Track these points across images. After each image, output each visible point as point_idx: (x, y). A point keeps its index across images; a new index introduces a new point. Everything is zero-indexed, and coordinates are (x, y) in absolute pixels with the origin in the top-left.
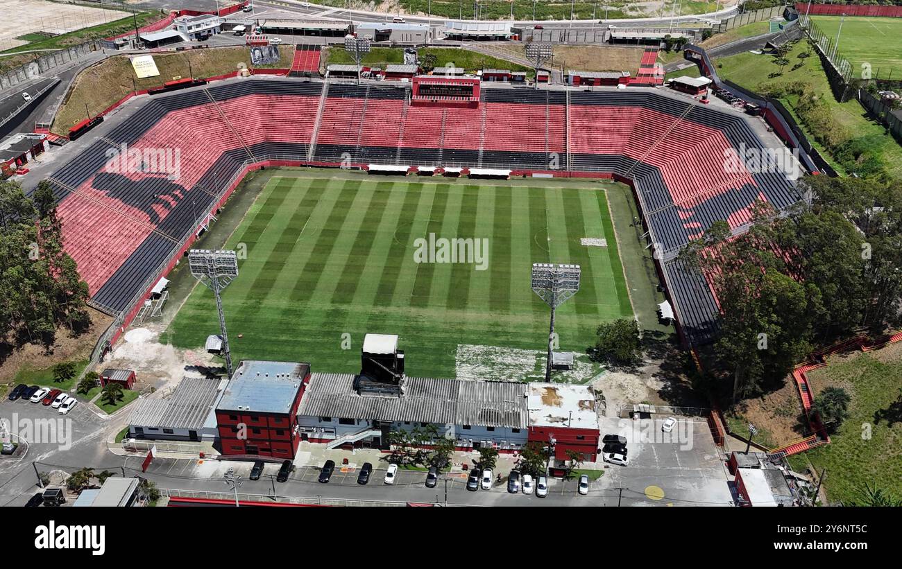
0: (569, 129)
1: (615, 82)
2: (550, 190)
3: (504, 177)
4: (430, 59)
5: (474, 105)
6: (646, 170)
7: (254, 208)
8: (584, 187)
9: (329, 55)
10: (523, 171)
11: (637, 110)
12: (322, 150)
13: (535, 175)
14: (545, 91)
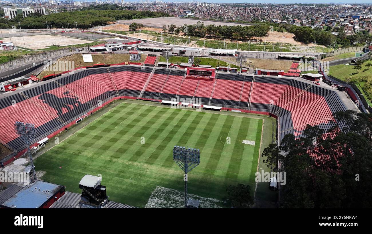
0: (252, 92)
1: (277, 74)
2: (237, 117)
3: (218, 110)
4: (197, 61)
5: (212, 80)
6: (285, 112)
7: (106, 114)
8: (254, 117)
9: (160, 58)
10: (227, 108)
11: (285, 86)
12: (146, 93)
13: (233, 111)
14: (244, 76)
